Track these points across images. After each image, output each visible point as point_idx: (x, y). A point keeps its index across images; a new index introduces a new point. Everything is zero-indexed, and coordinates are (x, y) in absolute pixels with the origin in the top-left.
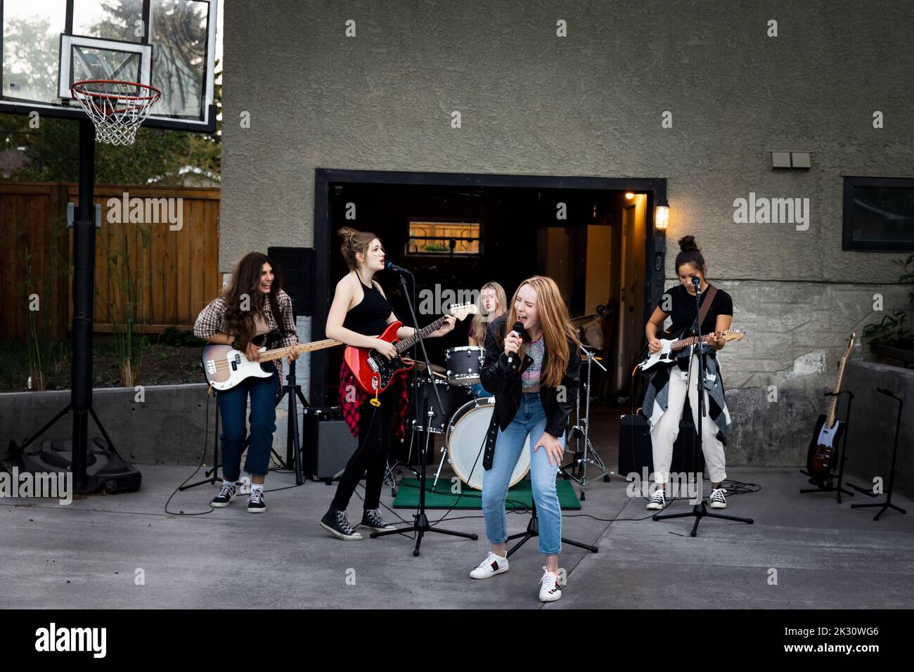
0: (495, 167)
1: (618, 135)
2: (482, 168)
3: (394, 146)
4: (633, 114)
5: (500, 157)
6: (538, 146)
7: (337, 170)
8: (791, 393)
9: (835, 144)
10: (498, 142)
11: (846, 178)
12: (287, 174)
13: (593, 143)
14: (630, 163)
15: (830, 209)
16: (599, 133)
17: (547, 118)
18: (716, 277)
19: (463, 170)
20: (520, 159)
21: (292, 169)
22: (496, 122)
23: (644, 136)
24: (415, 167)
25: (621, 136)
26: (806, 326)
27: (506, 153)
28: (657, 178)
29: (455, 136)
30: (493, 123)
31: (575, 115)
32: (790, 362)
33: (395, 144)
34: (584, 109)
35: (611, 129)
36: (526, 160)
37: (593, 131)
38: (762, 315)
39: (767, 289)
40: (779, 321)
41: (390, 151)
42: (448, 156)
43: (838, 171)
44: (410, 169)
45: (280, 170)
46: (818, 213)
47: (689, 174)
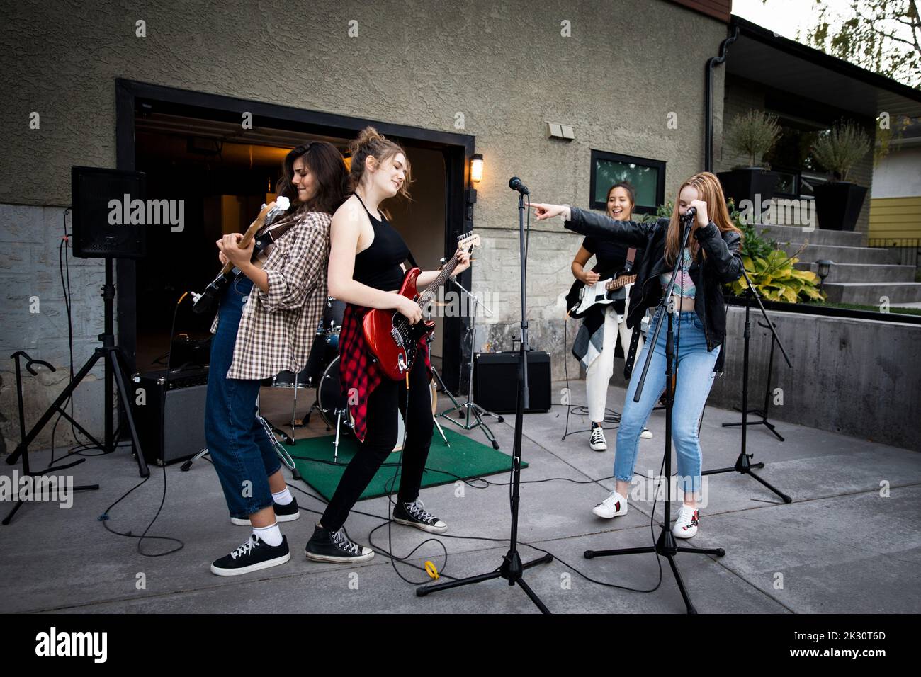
0: (327, 106)
1: (437, 91)
2: (313, 105)
3: (214, 65)
4: (449, 72)
5: (331, 95)
6: (368, 90)
7: (146, 84)
8: (555, 323)
9: (586, 122)
10: (329, 80)
11: (593, 151)
12: (74, 80)
13: (415, 94)
14: (446, 118)
15: (583, 175)
16: (421, 85)
17: (375, 62)
18: (509, 227)
19: (294, 104)
20: (350, 100)
21: (82, 75)
22: (326, 58)
23: (457, 94)
24: (241, 93)
25: (439, 92)
26: (565, 269)
27: (337, 92)
28: (467, 135)
29: (284, 66)
30: (323, 58)
31: (400, 64)
32: (555, 298)
33: (217, 64)
34: (407, 59)
35: (430, 83)
36: (356, 102)
37: (416, 83)
38: (537, 260)
39: (541, 238)
40: (548, 265)
41: (212, 71)
42: (277, 87)
43: (588, 145)
44: (236, 95)
45: (63, 73)
46: (575, 177)
47: (491, 135)
